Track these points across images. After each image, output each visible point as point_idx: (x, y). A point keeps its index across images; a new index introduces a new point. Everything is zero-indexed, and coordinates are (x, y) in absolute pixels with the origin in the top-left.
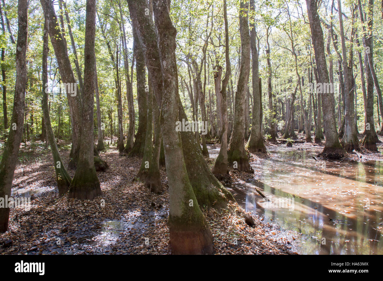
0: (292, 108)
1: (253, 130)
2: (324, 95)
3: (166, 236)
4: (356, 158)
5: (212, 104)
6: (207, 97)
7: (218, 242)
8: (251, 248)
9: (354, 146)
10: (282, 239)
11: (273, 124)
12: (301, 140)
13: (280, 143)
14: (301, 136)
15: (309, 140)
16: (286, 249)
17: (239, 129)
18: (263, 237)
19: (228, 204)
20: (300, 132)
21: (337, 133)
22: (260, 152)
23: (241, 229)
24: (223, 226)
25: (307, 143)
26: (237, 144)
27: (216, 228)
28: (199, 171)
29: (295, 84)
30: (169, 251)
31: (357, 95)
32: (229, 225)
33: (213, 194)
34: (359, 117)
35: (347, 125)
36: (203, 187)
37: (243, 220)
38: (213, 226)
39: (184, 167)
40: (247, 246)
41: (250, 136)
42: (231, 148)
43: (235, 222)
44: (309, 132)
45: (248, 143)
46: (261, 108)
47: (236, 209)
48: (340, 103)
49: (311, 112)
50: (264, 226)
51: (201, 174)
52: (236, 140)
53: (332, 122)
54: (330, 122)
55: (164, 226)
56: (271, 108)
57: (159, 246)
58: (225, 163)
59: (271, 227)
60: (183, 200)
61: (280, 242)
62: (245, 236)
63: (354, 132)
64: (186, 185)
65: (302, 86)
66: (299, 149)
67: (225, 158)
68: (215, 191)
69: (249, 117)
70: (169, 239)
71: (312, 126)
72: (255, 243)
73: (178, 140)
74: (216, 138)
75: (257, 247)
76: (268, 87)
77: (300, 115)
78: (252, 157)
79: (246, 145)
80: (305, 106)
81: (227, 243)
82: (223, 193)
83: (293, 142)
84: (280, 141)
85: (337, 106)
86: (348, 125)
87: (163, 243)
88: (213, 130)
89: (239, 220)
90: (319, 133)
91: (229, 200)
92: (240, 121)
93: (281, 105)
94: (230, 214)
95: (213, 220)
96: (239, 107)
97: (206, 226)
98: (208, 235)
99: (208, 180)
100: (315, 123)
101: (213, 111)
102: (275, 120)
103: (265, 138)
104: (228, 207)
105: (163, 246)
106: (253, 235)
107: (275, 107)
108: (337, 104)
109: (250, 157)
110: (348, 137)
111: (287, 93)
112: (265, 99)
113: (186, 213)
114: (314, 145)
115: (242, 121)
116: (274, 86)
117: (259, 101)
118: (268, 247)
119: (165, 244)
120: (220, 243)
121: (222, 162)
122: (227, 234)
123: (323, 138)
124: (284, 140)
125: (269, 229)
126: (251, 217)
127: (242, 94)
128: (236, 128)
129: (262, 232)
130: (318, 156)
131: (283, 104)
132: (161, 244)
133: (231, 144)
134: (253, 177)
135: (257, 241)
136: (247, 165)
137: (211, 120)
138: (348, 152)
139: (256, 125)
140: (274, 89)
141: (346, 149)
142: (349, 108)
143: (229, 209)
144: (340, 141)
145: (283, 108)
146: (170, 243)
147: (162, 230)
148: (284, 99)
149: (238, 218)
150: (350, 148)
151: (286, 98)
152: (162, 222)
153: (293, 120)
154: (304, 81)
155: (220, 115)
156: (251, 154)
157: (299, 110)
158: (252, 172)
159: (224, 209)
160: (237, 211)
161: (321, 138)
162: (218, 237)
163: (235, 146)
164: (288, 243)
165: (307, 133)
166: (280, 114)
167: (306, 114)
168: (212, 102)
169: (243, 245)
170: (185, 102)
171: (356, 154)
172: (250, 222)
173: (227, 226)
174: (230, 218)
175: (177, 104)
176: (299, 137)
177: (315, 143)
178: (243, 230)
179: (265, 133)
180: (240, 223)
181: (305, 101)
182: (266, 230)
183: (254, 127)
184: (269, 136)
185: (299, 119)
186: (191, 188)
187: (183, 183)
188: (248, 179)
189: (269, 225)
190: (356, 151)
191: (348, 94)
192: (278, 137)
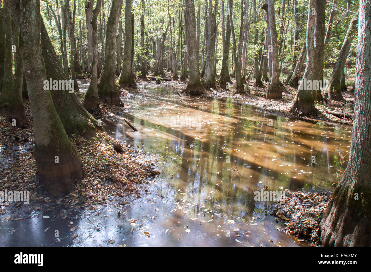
0: (162, 48)
1: (124, 66)
2: (190, 37)
3: (33, 167)
4: (213, 95)
5: (83, 37)
6: (77, 29)
7: (88, 168)
8: (119, 171)
9: (211, 85)
10: (146, 161)
11: (144, 61)
12: (169, 78)
13: (150, 81)
14: (169, 74)
15: (176, 78)
16: (150, 170)
17: (110, 63)
18: (130, 161)
19: (98, 134)
20: (168, 71)
21: (199, 72)
22: (130, 88)
23: (110, 155)
24: (93, 153)
25: (174, 81)
26: (107, 78)
27: (85, 155)
28: (66, 102)
29: (166, 24)
30: (37, 181)
31: (218, 41)
32: (98, 152)
33: (82, 124)
34: (218, 60)
35: (207, 66)
36: (71, 117)
37: (111, 147)
38: (82, 154)
39: (48, 95)
40: (115, 170)
41: (121, 72)
42: (101, 82)
43: (104, 149)
44: (176, 71)
45: (119, 78)
46: (133, 45)
47: (105, 138)
48: (203, 46)
49: (179, 52)
50: (131, 152)
51: (69, 105)
52: (107, 74)
53: (195, 63)
54: (194, 62)
55: (30, 158)
56: (143, 45)
57: (26, 178)
58: (95, 96)
59: (137, 153)
60: (49, 129)
61: (145, 164)
62: (113, 160)
63: (212, 72)
64: (52, 113)
65: (172, 26)
66: (166, 86)
67: (95, 91)
68: (83, 121)
69: (121, 53)
70: (36, 170)
71: (180, 66)
72: (122, 166)
73: (41, 65)
74: (87, 73)
75: (124, 169)
76: (141, 25)
77: (169, 55)
78: (123, 91)
79: (117, 80)
80: (174, 46)
81: (96, 168)
82: (92, 122)
83: (161, 80)
84: (150, 78)
85: (201, 49)
86: (209, 67)
87: (30, 174)
88: (83, 64)
89: (108, 147)
90: (185, 72)
91: (98, 130)
92: (111, 55)
93: (153, 44)
94: (99, 143)
95: (82, 148)
96: (110, 41)
97: (74, 153)
98: (77, 161)
99: (77, 110)
100: (182, 63)
101: (84, 45)
102: (146, 58)
103: (136, 75)
104: (97, 136)
105: (30, 177)
106: (121, 159)
107: (147, 45)
108: (201, 47)
109: (120, 92)
110: (208, 77)
111: (159, 32)
112: (138, 36)
113: (53, 142)
114: (180, 83)
115: (112, 55)
116: (146, 24)
117: (131, 37)
118: (134, 169)
119: (33, 174)
120: (89, 168)
121: (92, 95)
122: (96, 160)
123: (187, 77)
124: (154, 77)
125: (136, 154)
126: (119, 144)
127: (113, 27)
128: (107, 62)
129: (129, 157)
130: (182, 93)
131: (154, 43)
132: (27, 175)
133: (102, 77)
134: (123, 110)
135: (124, 164)
136: (117, 99)
137: (82, 54)
138: (206, 90)
139: (127, 61)
140: (146, 27)
141: (205, 87)
142: (210, 51)
143: (98, 138)
144: (201, 80)
145: (154, 47)
146: (37, 173)
147: (28, 162)
148: (155, 38)
149: (107, 146)
150: (209, 87)
151: (157, 37)
152: (28, 156)
153: (163, 59)
154: (175, 23)
155: (91, 49)
156: (122, 90)
157: (169, 49)
158: (123, 105)
159: (93, 138)
160: (106, 139)
161: (185, 77)
162: (87, 163)
163: (106, 80)
164: (152, 164)
165: (174, 72)
166: (151, 52)
167: (175, 54)
168: (82, 34)
169: (111, 169)
170: (52, 32)
171: (212, 91)
172: (118, 149)
173: (96, 153)
174: (99, 146)
175: (38, 26)
176: (167, 75)
177: (181, 81)
178: (111, 156)
179: (137, 70)
180: (109, 150)
181: (174, 42)
182: (133, 155)
183: (126, 63)
184: (140, 73)
185: (169, 59)
186: (58, 117)
187: (49, 111)
188: (118, 112)
189: (136, 151)
190: (213, 89)
191: (210, 39)
192: (148, 74)
